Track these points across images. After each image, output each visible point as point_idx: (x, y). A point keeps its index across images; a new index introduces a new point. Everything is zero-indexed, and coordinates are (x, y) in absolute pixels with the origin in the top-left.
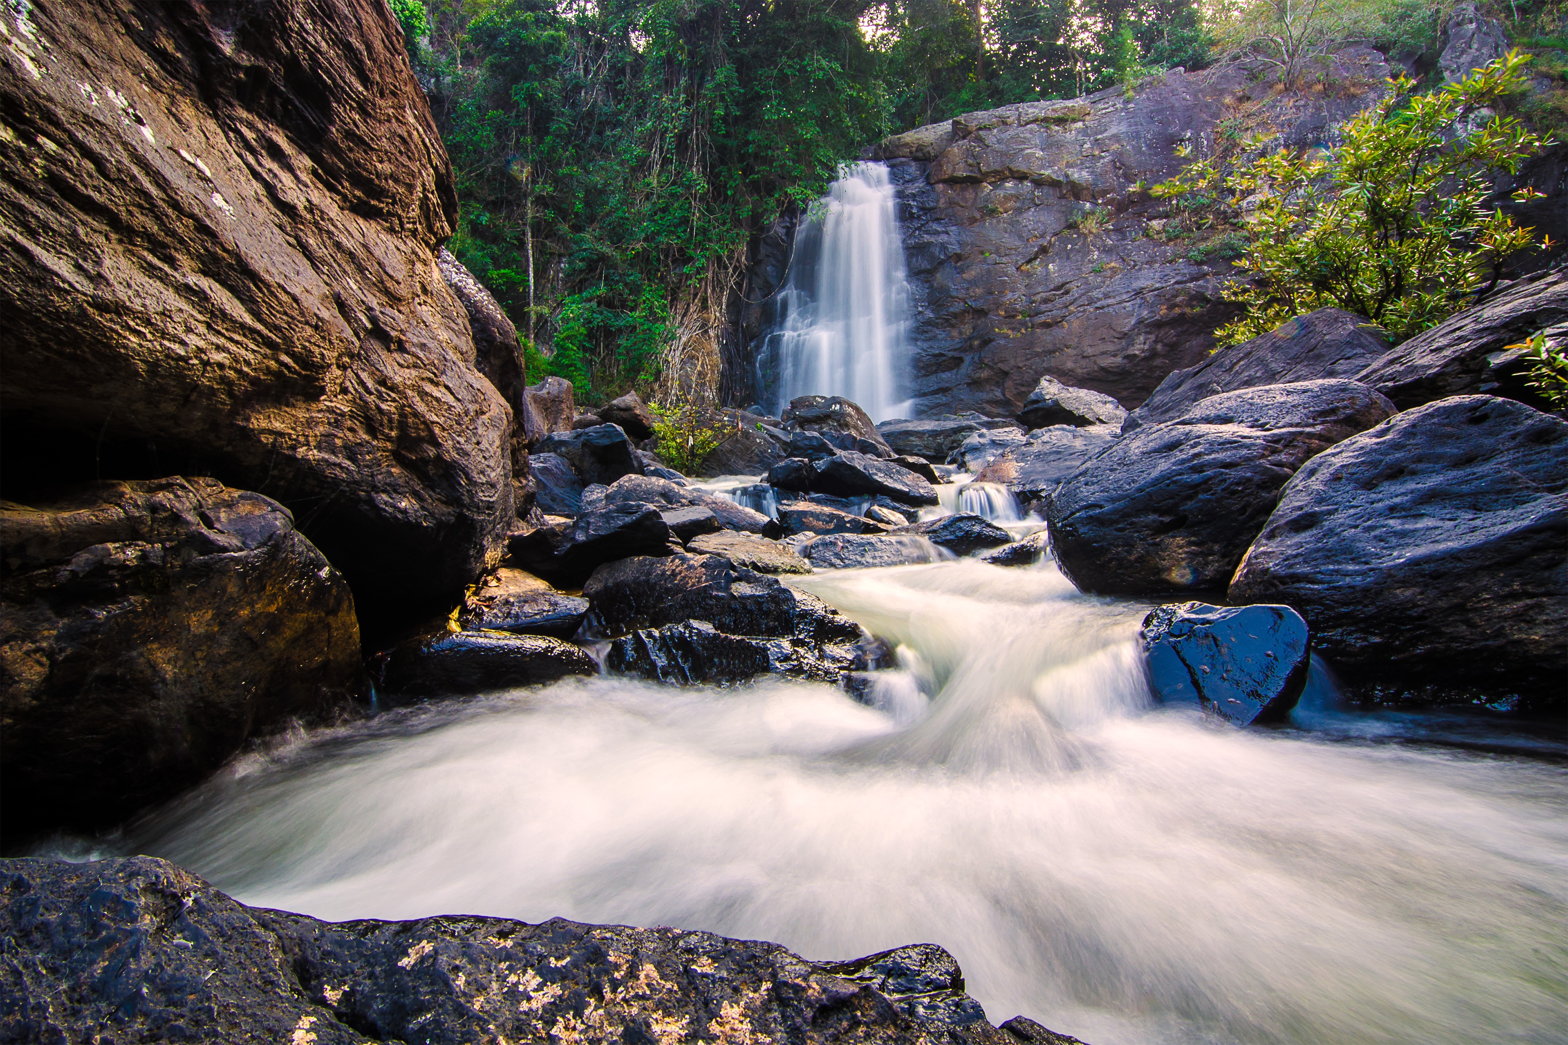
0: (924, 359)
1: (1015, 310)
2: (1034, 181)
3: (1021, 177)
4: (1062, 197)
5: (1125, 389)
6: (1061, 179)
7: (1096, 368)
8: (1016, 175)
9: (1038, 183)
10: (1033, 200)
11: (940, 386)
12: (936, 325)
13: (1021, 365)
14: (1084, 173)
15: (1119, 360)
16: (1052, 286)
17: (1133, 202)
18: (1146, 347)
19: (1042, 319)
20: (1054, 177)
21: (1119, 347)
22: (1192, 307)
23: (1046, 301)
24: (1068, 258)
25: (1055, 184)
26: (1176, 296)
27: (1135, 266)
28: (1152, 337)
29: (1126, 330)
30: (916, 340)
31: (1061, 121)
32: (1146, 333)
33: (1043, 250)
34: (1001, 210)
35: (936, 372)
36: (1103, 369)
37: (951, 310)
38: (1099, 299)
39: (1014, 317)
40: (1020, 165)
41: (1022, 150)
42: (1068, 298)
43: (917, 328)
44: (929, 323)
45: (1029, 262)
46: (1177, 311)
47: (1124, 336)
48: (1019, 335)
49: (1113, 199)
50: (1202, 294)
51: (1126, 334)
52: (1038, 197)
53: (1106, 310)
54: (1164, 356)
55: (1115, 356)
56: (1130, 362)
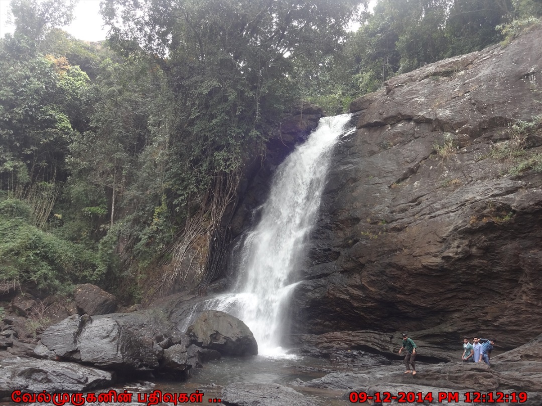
0: (317, 253)
1: (377, 218)
2: (416, 121)
3: (409, 119)
4: (434, 130)
5: (452, 283)
6: (431, 117)
7: (420, 266)
8: (405, 118)
9: (420, 122)
10: (413, 134)
11: (323, 272)
12: (330, 228)
13: (373, 260)
14: (448, 111)
15: (438, 260)
16: (410, 199)
17: (484, 129)
18: (459, 250)
19: (394, 224)
20: (427, 117)
21: (440, 249)
22: (501, 217)
23: (403, 210)
24: (429, 176)
25: (428, 121)
26: (485, 208)
27: (471, 181)
28: (466, 242)
29: (444, 236)
30: (316, 238)
31: (448, 74)
32: (461, 238)
33: (412, 172)
34: (392, 144)
35: (325, 262)
36: (424, 267)
37: (340, 218)
38: (438, 210)
39: (377, 223)
40: (407, 111)
41: (412, 99)
42: (418, 208)
43: (318, 230)
44: (327, 227)
45: (398, 182)
46: (485, 220)
47: (444, 240)
48: (376, 237)
49: (467, 129)
50: (509, 206)
51: (444, 239)
52: (417, 132)
53: (435, 219)
54: (480, 257)
55: (435, 256)
56: (447, 262)
